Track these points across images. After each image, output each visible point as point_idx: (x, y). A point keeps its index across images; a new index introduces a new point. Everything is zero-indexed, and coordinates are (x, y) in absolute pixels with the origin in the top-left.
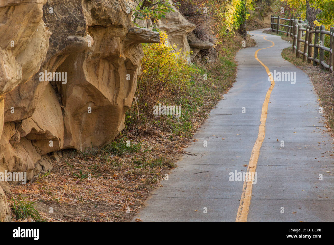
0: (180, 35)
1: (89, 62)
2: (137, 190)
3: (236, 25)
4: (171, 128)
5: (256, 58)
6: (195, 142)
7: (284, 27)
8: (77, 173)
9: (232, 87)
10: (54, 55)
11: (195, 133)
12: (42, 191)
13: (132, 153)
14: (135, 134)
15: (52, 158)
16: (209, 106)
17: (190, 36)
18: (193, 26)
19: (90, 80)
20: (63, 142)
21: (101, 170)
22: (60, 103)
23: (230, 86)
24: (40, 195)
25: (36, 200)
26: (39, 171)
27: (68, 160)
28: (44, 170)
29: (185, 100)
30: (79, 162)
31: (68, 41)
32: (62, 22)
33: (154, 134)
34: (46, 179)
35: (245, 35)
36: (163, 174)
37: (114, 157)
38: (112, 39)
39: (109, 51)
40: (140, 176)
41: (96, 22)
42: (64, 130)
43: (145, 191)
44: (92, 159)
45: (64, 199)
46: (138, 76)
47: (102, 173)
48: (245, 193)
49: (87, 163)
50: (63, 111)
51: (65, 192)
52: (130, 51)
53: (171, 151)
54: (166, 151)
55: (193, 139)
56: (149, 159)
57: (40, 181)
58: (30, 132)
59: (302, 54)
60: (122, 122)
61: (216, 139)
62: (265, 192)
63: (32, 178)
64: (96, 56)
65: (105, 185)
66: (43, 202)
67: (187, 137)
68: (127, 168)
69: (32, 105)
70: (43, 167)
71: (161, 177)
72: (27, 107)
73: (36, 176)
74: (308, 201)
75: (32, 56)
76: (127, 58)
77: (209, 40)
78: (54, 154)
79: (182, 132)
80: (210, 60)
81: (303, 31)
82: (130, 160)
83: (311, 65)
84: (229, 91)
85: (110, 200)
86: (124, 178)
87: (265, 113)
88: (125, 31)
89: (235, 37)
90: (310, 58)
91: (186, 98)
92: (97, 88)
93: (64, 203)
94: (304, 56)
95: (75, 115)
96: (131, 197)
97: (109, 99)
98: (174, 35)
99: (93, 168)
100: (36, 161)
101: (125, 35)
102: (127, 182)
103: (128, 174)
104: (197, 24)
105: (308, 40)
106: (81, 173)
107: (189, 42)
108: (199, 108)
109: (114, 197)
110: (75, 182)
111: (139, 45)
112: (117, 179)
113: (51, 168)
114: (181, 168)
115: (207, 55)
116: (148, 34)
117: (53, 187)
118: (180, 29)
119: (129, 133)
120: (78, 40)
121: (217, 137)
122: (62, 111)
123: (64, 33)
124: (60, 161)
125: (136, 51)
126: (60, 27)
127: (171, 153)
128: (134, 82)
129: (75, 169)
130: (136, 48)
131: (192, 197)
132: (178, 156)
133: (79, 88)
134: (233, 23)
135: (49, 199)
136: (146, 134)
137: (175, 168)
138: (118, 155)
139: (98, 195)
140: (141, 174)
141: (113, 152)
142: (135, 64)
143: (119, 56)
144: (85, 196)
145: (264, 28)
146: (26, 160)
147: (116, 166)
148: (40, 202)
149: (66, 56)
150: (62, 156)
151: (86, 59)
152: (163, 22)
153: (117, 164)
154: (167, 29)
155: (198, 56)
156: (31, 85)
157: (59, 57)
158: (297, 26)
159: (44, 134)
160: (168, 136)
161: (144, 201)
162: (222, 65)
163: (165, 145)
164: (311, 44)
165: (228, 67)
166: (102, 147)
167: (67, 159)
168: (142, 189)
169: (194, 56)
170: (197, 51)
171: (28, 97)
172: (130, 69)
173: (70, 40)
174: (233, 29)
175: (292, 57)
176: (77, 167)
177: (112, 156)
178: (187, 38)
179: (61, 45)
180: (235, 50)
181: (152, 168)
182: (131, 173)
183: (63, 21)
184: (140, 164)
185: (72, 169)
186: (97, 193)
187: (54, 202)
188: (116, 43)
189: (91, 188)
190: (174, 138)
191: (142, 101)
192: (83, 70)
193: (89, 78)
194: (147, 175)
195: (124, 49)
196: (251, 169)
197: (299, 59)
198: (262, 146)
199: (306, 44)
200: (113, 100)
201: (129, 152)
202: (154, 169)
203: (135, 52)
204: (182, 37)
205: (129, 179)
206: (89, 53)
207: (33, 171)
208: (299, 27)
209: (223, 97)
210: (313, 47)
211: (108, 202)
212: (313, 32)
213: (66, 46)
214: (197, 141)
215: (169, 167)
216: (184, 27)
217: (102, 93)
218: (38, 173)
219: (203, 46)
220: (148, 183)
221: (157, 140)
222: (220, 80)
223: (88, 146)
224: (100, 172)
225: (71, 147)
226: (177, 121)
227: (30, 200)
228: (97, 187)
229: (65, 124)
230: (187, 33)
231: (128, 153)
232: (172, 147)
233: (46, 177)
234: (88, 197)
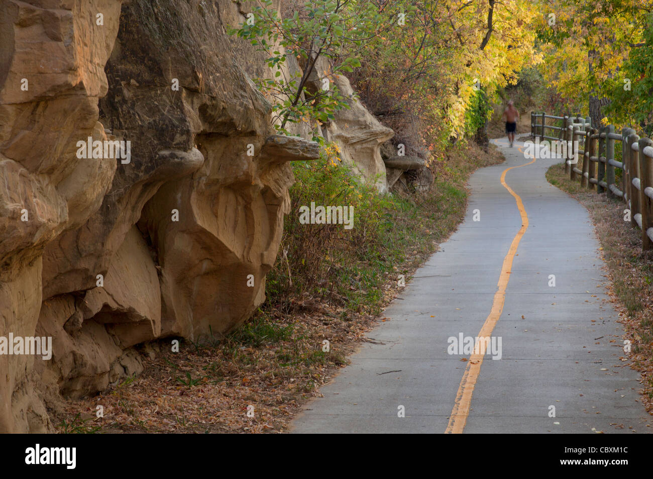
0: (368, 148)
1: (201, 193)
2: (280, 403)
3: (470, 128)
4: (345, 300)
5: (502, 183)
6: (385, 323)
7: (553, 131)
8: (182, 377)
9: (456, 231)
10: (136, 182)
11: (386, 308)
12: (118, 409)
13: (277, 341)
14: (284, 310)
15: (142, 353)
16: (414, 263)
17: (386, 148)
18: (390, 133)
19: (204, 223)
20: (160, 326)
21: (224, 371)
22: (154, 261)
23: (453, 229)
24: (115, 415)
25: (107, 424)
26: (119, 376)
27: (170, 356)
28: (127, 374)
29: (375, 254)
30: (188, 359)
31: (160, 158)
32: (149, 128)
33: (316, 310)
34: (129, 388)
35: (486, 145)
36: (326, 376)
37: (247, 349)
38: (238, 155)
39: (235, 175)
40: (287, 380)
41: (210, 128)
42: (162, 306)
43: (293, 404)
44: (210, 353)
45: (155, 421)
46: (285, 214)
47: (225, 376)
48: (458, 406)
49: (201, 359)
50: (160, 274)
51: (157, 409)
52: (271, 175)
53: (342, 338)
54: (334, 337)
55: (382, 318)
56: (304, 352)
57: (119, 392)
58: (100, 310)
59: (581, 175)
60: (260, 291)
61: (421, 316)
62: (493, 404)
63: (105, 388)
64: (212, 183)
65: (227, 396)
66: (118, 427)
67: (372, 315)
68: (267, 367)
69: (100, 266)
70: (125, 368)
71: (322, 381)
72: (91, 268)
73: (113, 385)
74: (565, 419)
75: (85, 183)
76: (265, 185)
77: (418, 154)
78: (145, 347)
79: (365, 306)
80: (421, 187)
81: (582, 135)
82: (272, 353)
83: (594, 192)
84: (450, 238)
85: (233, 420)
86: (260, 383)
87: (507, 273)
88: (259, 141)
89: (469, 149)
90: (593, 180)
91: (377, 250)
92: (216, 236)
93: (153, 428)
94: (584, 177)
95: (182, 281)
96: (269, 415)
97: (236, 254)
98: (358, 147)
99: (209, 369)
100: (113, 359)
101: (260, 148)
102: (265, 389)
103: (266, 377)
104: (397, 128)
105: (589, 150)
106: (189, 376)
107: (385, 158)
108: (398, 267)
109: (239, 416)
110: (178, 393)
111: (287, 163)
112: (248, 386)
113: (140, 370)
114: (356, 365)
115: (415, 180)
116: (298, 146)
117: (138, 401)
118: (369, 137)
119: (275, 309)
120: (177, 158)
121: (422, 314)
122: (158, 275)
123: (153, 146)
124: (156, 358)
125: (281, 175)
126: (146, 136)
127: (342, 341)
128: (279, 226)
129: (181, 371)
130: (281, 169)
131: (369, 414)
132: (354, 346)
133: (185, 235)
134: (463, 126)
135: (128, 422)
136: (302, 310)
137: (347, 365)
138: (254, 345)
139: (214, 413)
140: (289, 376)
141: (246, 340)
142: (279, 195)
143: (251, 182)
144: (192, 416)
145: (520, 133)
146: (94, 358)
147: (248, 364)
148: (114, 428)
149: (160, 184)
150: (160, 349)
151: (195, 188)
152: (340, 128)
153: (251, 360)
154: (346, 138)
155: (400, 182)
156: (98, 232)
157: (147, 185)
158: (571, 127)
159: (125, 313)
160: (339, 314)
161: (289, 422)
162: (442, 195)
163: (334, 328)
164: (593, 157)
165: (452, 197)
166: (227, 334)
167: (169, 354)
168: (288, 401)
169: (394, 182)
170: (398, 174)
171: (92, 252)
172: (271, 203)
173: (163, 158)
174: (464, 136)
175: (564, 179)
176: (184, 368)
177: (243, 348)
178: (381, 152)
179: (147, 166)
180: (468, 171)
181: (307, 365)
182: (272, 376)
183: (150, 126)
184: (288, 360)
185: (175, 371)
186: (211, 410)
187: (137, 426)
188: (245, 162)
189: (204, 402)
190: (349, 316)
191: (296, 255)
192: (191, 206)
193: (202, 220)
194: (298, 378)
195: (260, 170)
196: (472, 366)
197: (576, 182)
198: (495, 328)
199: (585, 157)
200: (243, 256)
201: (272, 340)
202: (312, 368)
203: (278, 175)
204: (372, 150)
205: (268, 385)
206: (201, 178)
207: (107, 375)
208: (575, 128)
209: (439, 248)
210: (597, 162)
211: (229, 424)
212: (596, 138)
213: (157, 167)
214: (388, 320)
215: (336, 364)
216: (375, 135)
217: (225, 243)
218: (117, 378)
219: (408, 164)
220: (299, 390)
221: (320, 320)
222: (436, 219)
223: (204, 332)
224: (221, 374)
225: (175, 333)
226: (358, 288)
227: (96, 424)
228: (213, 400)
229: (164, 296)
230: (380, 143)
231: (270, 343)
232: (345, 331)
233: (130, 385)
234: (195, 416)
